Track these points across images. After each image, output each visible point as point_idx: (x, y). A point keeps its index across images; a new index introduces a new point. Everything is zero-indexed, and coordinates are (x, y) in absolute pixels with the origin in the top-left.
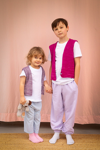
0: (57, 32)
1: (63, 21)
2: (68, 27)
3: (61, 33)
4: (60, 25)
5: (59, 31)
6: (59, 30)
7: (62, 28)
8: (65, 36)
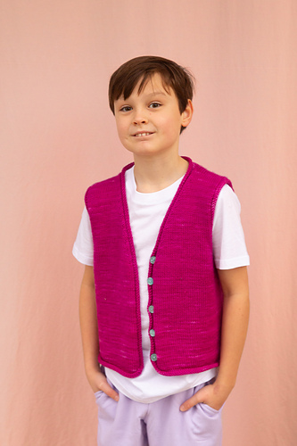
0: (126, 119)
1: (172, 76)
2: (188, 108)
3: (145, 128)
4: (148, 90)
5: (140, 119)
6: (142, 112)
7: (155, 105)
8: (163, 151)
